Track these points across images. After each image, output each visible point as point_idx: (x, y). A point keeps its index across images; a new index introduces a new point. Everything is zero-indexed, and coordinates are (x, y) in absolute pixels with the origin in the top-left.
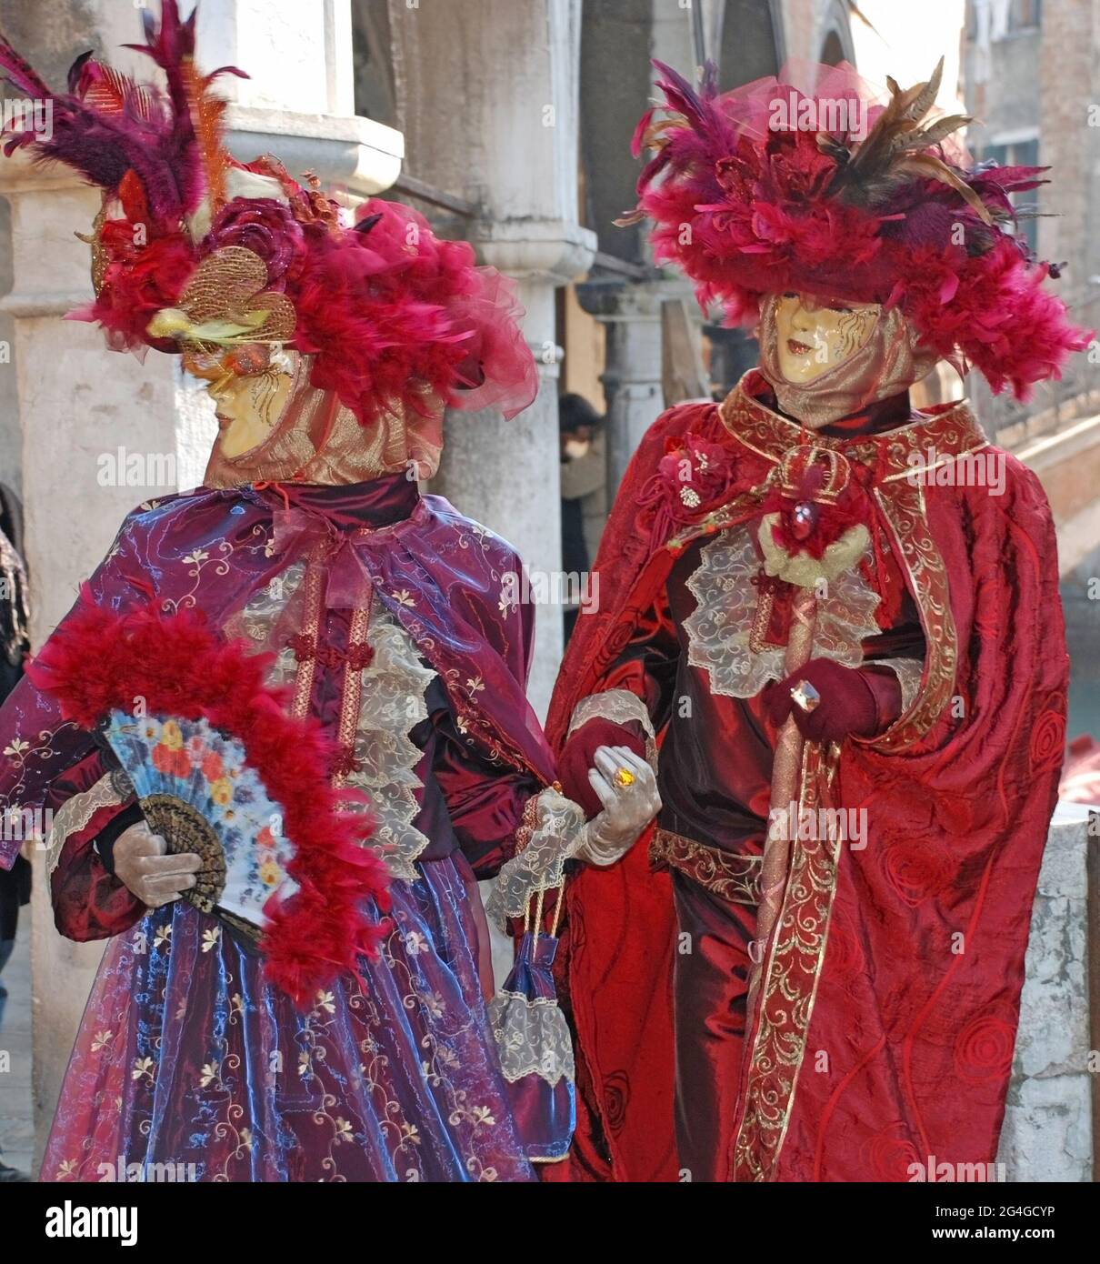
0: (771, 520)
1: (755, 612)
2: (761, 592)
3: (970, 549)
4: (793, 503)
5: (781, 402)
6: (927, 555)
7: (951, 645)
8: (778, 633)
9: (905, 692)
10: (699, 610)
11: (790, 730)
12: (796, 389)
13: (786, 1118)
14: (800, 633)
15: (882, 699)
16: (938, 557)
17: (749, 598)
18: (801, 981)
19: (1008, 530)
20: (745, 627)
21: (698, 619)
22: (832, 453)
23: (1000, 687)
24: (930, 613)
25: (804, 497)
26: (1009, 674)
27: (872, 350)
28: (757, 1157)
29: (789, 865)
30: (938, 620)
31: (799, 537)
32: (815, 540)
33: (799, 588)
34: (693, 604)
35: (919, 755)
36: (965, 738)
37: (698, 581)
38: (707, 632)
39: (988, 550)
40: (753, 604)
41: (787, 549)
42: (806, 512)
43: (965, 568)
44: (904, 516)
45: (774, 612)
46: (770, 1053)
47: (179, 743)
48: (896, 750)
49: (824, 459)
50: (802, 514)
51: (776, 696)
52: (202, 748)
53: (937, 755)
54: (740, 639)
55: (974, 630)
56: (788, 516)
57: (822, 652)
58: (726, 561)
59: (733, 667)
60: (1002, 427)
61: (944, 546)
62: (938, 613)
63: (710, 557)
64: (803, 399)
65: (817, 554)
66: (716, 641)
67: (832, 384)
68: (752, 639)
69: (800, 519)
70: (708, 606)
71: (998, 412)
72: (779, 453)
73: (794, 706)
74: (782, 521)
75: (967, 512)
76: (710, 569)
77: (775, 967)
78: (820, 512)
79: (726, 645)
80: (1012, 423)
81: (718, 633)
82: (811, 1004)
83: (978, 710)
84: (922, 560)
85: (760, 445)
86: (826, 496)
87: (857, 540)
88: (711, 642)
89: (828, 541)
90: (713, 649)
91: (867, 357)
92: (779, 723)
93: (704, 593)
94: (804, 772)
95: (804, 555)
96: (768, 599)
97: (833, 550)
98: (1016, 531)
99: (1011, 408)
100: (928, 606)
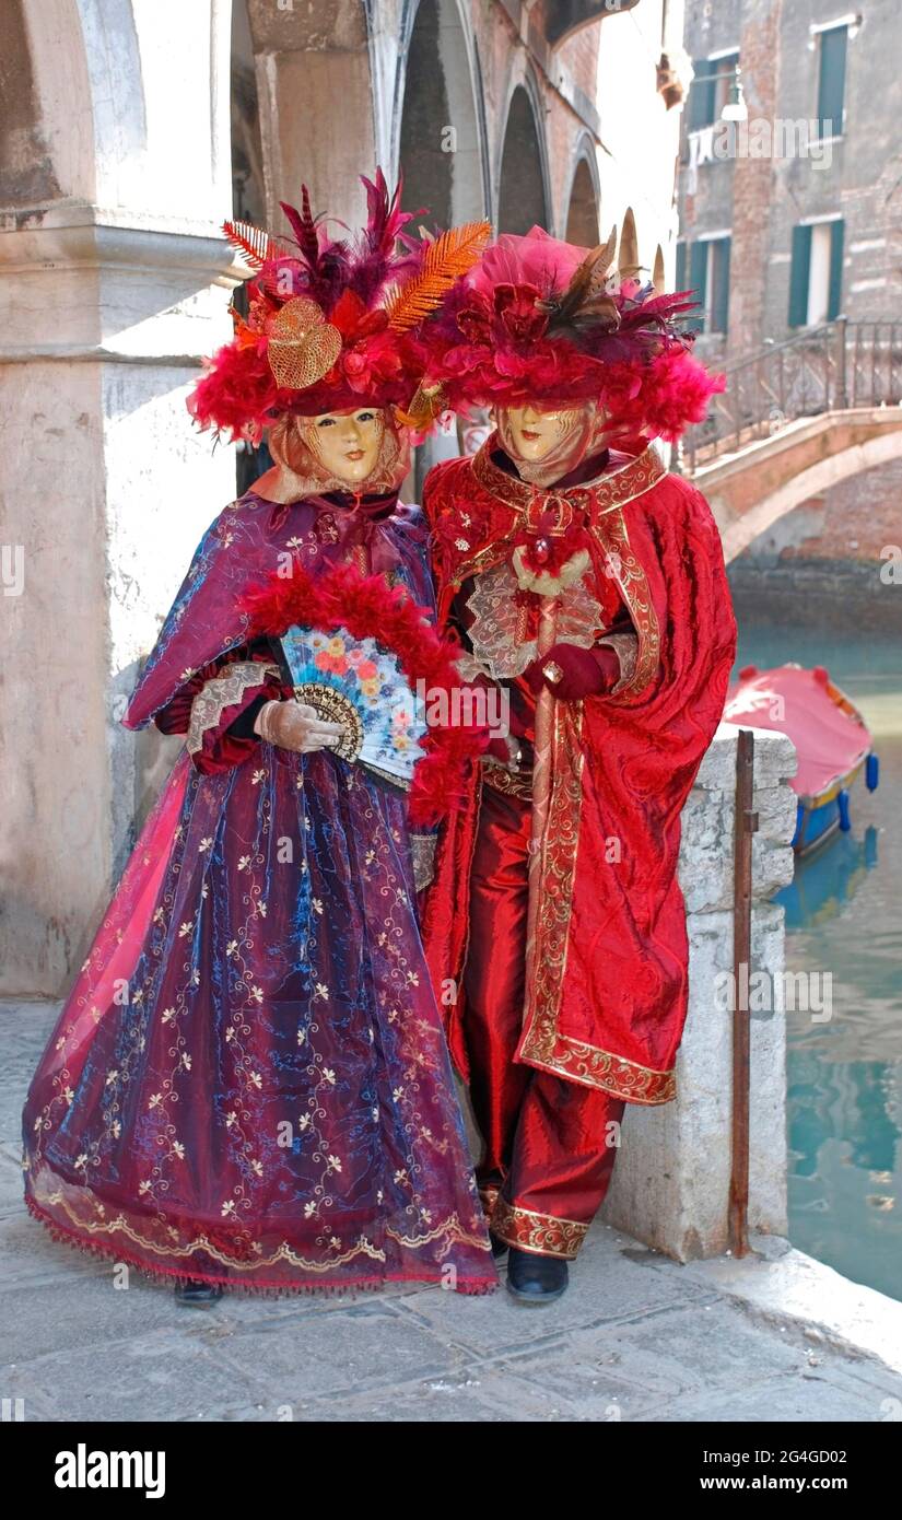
0: (521, 551)
1: (516, 620)
2: (519, 606)
3: (660, 559)
4: (536, 537)
5: (522, 474)
6: (632, 569)
7: (655, 632)
8: (533, 631)
9: (623, 663)
10: (477, 622)
11: (546, 693)
12: (530, 463)
13: (565, 959)
14: (548, 626)
15: (606, 667)
16: (641, 569)
17: (511, 611)
18: (565, 864)
19: (686, 540)
20: (510, 631)
21: (476, 628)
22: (558, 499)
23: (689, 654)
24: (639, 612)
25: (542, 535)
26: (695, 645)
27: (580, 427)
28: (548, 987)
29: (551, 786)
30: (645, 616)
31: (540, 562)
32: (552, 563)
33: (544, 597)
34: (473, 618)
35: (636, 707)
36: (667, 693)
37: (474, 601)
38: (483, 638)
39: (673, 558)
40: (514, 615)
41: (533, 570)
42: (544, 544)
43: (660, 573)
44: (612, 541)
45: (529, 618)
46: (551, 915)
47: (342, 652)
48: (619, 703)
49: (553, 506)
50: (542, 545)
51: (534, 674)
52: (361, 657)
53: (647, 708)
54: (508, 640)
55: (669, 617)
56: (532, 548)
57: (561, 639)
58: (493, 587)
59: (506, 659)
60: (699, 446)
61: (643, 559)
62: (644, 611)
63: (481, 583)
64: (538, 469)
65: (555, 573)
66: (492, 644)
67: (556, 457)
68: (516, 639)
69: (540, 549)
70: (484, 620)
71: (697, 434)
72: (522, 505)
73: (546, 680)
74: (528, 551)
75: (656, 530)
76: (482, 594)
77: (548, 856)
78: (552, 542)
79: (499, 645)
80: (707, 444)
81: (493, 638)
82: (573, 880)
83: (675, 673)
84: (629, 574)
85: (506, 498)
86: (557, 531)
87: (580, 562)
88: (488, 645)
89: (561, 563)
90: (490, 649)
91: (576, 434)
92: (537, 691)
93: (479, 610)
94: (556, 721)
95: (545, 574)
96: (523, 610)
97: (566, 568)
98: (691, 539)
99: (706, 432)
100: (635, 607)
